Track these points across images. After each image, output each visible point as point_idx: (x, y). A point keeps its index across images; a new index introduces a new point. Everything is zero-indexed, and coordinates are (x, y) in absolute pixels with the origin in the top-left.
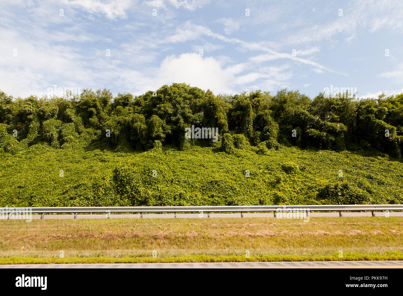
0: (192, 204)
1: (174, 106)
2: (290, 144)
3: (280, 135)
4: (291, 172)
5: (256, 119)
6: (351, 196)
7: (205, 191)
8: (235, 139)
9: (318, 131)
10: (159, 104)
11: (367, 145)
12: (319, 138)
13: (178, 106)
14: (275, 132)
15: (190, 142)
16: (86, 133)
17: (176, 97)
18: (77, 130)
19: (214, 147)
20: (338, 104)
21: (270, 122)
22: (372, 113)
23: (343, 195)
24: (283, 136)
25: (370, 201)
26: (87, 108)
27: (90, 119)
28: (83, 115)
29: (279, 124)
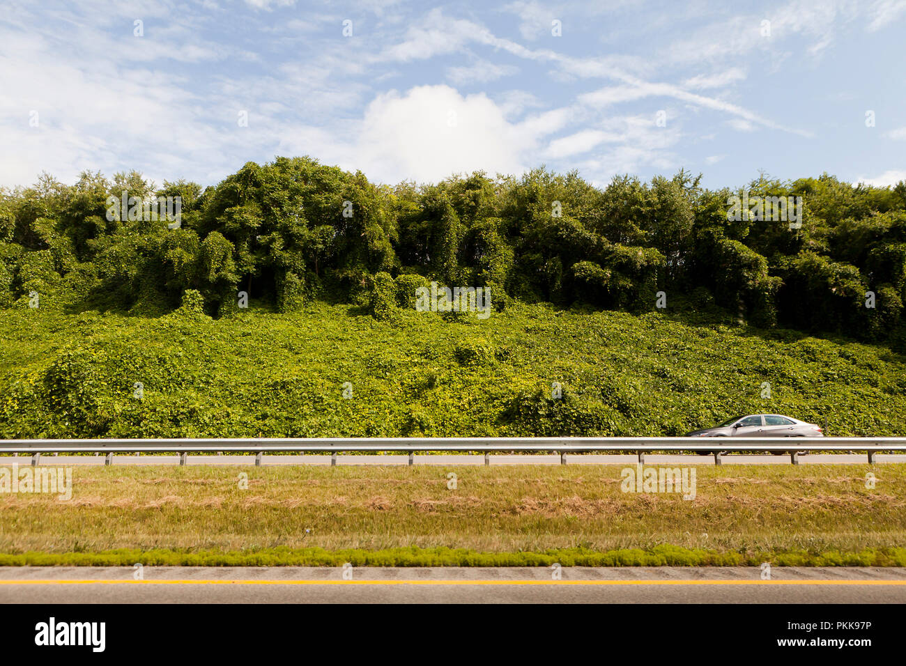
0: (210, 434)
1: (266, 209)
2: (535, 298)
3: (515, 276)
4: (469, 361)
5: (466, 238)
6: (567, 416)
7: (255, 404)
8: (399, 284)
9: (598, 265)
10: (231, 206)
11: (706, 299)
12: (597, 281)
13: (275, 210)
14: (501, 270)
15: (304, 293)
16: (78, 273)
17: (271, 188)
18: (58, 266)
19: (358, 303)
20: (649, 204)
21: (495, 245)
22: (717, 224)
23: (550, 416)
24: (522, 278)
25: (609, 428)
26: (83, 216)
27: (90, 241)
28: (74, 231)
29: (518, 252)
